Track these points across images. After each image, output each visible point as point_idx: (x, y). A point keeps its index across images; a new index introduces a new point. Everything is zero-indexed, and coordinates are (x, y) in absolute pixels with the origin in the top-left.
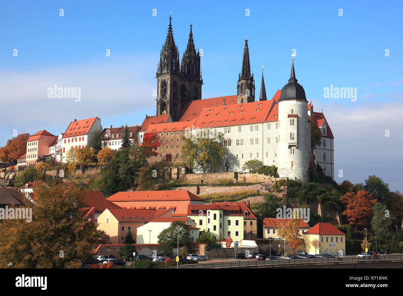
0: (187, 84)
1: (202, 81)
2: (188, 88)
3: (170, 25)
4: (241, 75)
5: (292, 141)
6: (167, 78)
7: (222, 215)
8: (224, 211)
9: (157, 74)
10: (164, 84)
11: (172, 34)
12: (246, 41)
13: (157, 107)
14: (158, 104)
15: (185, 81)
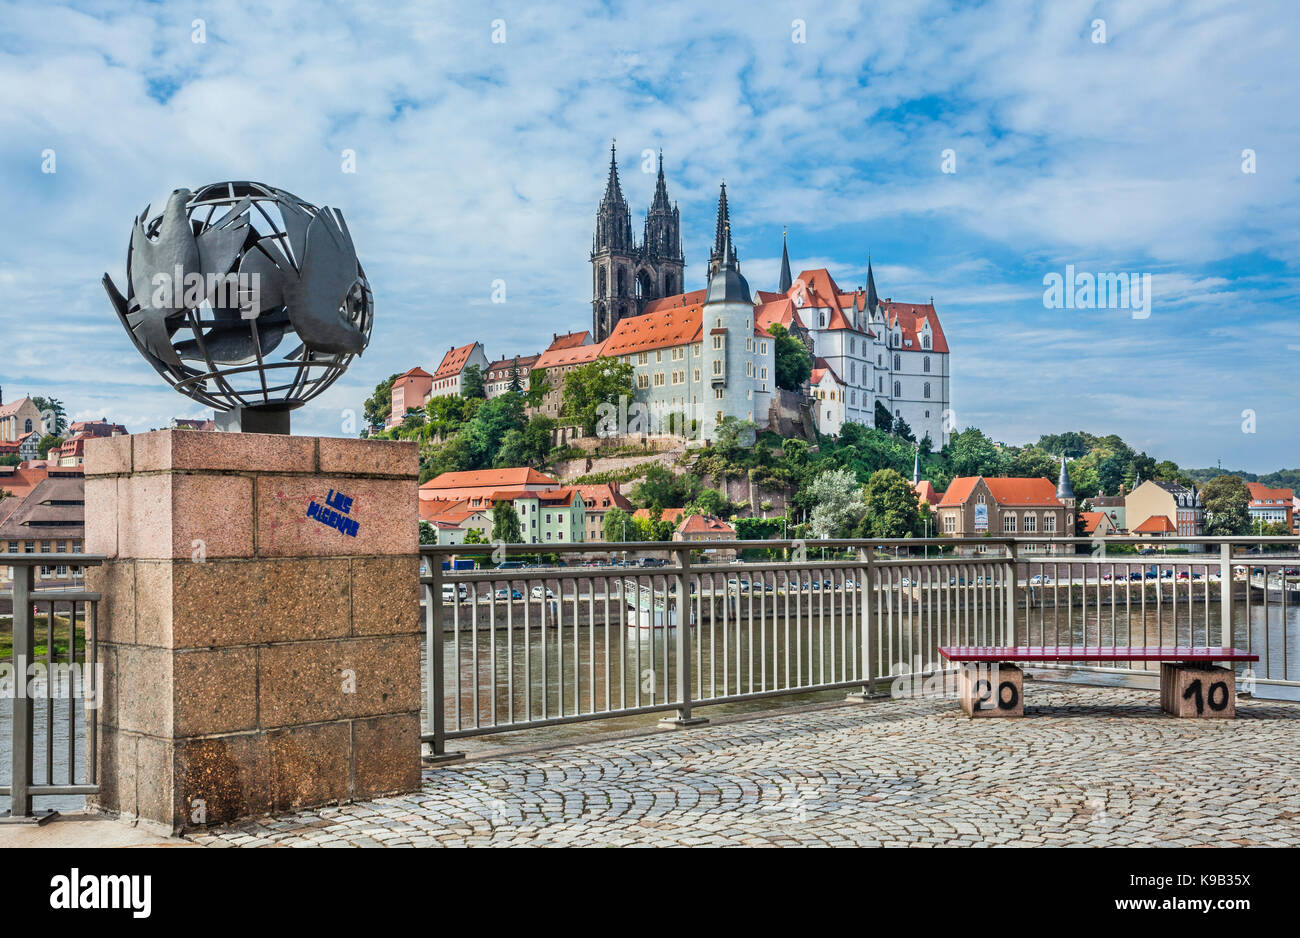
0: (650, 269)
1: (683, 261)
2: (653, 278)
3: (614, 163)
4: (714, 250)
5: (717, 376)
6: (607, 261)
7: (537, 508)
8: (540, 500)
9: (593, 256)
10: (602, 271)
11: (617, 179)
12: (723, 186)
13: (594, 315)
14: (595, 310)
15: (646, 264)
